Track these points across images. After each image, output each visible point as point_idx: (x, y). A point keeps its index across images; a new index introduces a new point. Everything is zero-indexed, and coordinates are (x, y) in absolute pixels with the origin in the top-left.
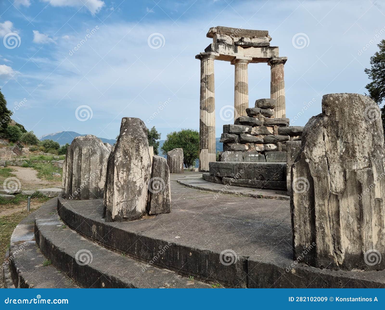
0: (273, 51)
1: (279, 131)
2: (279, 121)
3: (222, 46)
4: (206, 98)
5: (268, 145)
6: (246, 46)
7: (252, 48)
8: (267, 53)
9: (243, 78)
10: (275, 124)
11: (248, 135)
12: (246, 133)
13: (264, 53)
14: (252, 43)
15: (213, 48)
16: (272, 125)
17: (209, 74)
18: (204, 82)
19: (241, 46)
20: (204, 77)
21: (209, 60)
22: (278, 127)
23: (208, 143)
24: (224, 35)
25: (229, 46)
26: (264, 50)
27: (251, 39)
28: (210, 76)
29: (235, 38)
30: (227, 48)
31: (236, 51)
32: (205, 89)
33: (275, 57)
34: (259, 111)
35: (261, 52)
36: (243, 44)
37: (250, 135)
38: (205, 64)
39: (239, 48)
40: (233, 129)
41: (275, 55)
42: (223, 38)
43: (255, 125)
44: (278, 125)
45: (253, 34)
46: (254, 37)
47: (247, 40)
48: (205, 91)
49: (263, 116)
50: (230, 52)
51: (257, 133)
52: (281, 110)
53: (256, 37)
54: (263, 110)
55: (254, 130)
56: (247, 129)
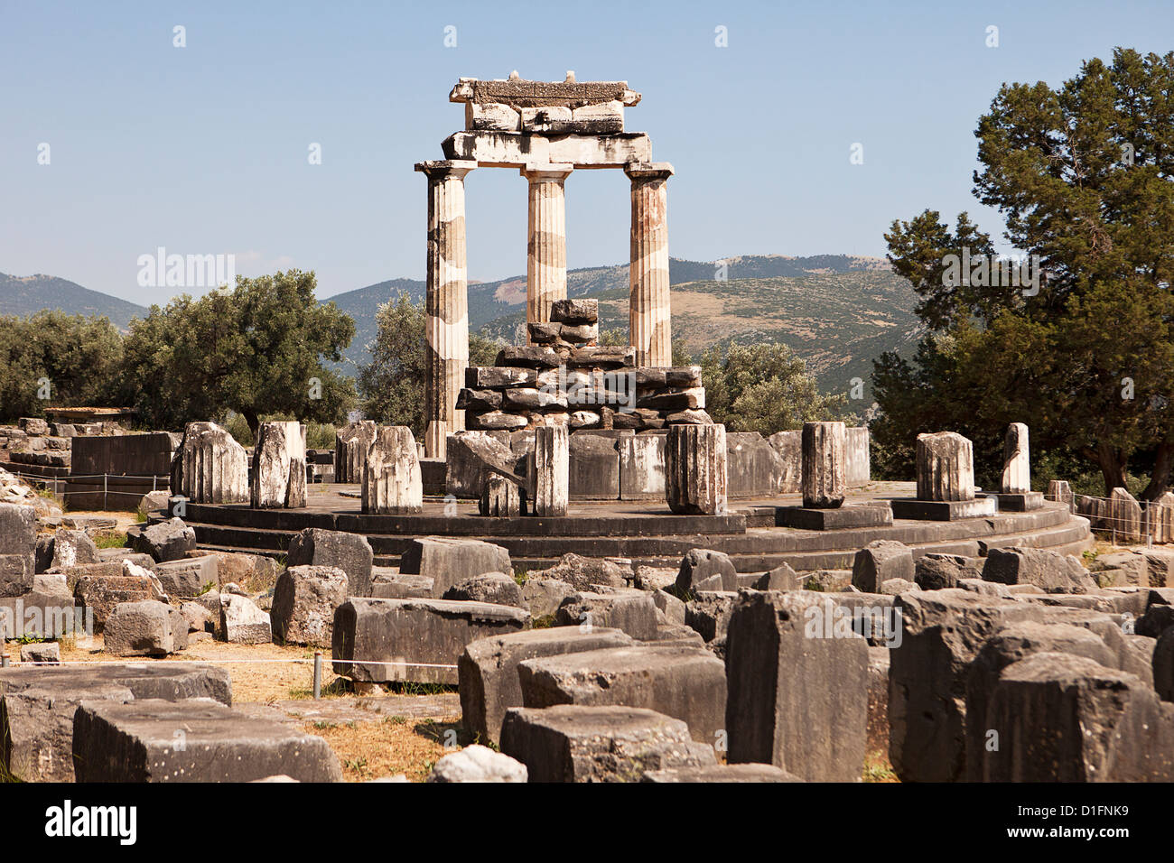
0: (631, 145)
2: (607, 354)
3: (486, 138)
4: (441, 284)
5: (578, 414)
6: (559, 132)
7: (572, 139)
8: (614, 151)
9: (548, 221)
10: (596, 363)
11: (528, 391)
12: (522, 386)
13: (607, 150)
14: (571, 125)
15: (459, 148)
16: (587, 365)
17: (449, 221)
18: (436, 241)
19: (541, 134)
20: (436, 227)
21: (447, 183)
23: (445, 405)
24: (493, 105)
25: (504, 135)
26: (607, 143)
27: (572, 108)
28: (450, 223)
29: (524, 110)
30: (499, 141)
31: (525, 148)
32: (438, 259)
33: (637, 161)
34: (555, 332)
35: (599, 148)
36: (546, 128)
37: (533, 391)
38: (438, 190)
39: (535, 142)
40: (484, 378)
41: (636, 155)
42: (490, 115)
43: (545, 366)
44: (603, 363)
45: (576, 95)
46: (580, 105)
47: (559, 114)
48: (438, 263)
49: (565, 343)
50: (508, 153)
53: (585, 102)
54: (567, 329)
56: (523, 376)
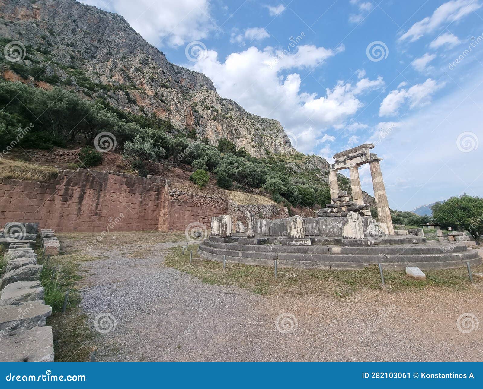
1: (348, 209)
6: (352, 158)
7: (355, 159)
10: (345, 206)
11: (331, 213)
12: (331, 212)
14: (353, 156)
16: (344, 206)
19: (348, 160)
22: (347, 207)
25: (341, 162)
29: (345, 156)
30: (340, 164)
31: (345, 164)
33: (368, 159)
36: (349, 158)
37: (333, 213)
39: (347, 161)
42: (338, 159)
43: (335, 208)
44: (347, 206)
45: (355, 150)
49: (339, 202)
50: (342, 165)
51: (337, 211)
52: (377, 192)
54: (339, 199)
55: (335, 210)
